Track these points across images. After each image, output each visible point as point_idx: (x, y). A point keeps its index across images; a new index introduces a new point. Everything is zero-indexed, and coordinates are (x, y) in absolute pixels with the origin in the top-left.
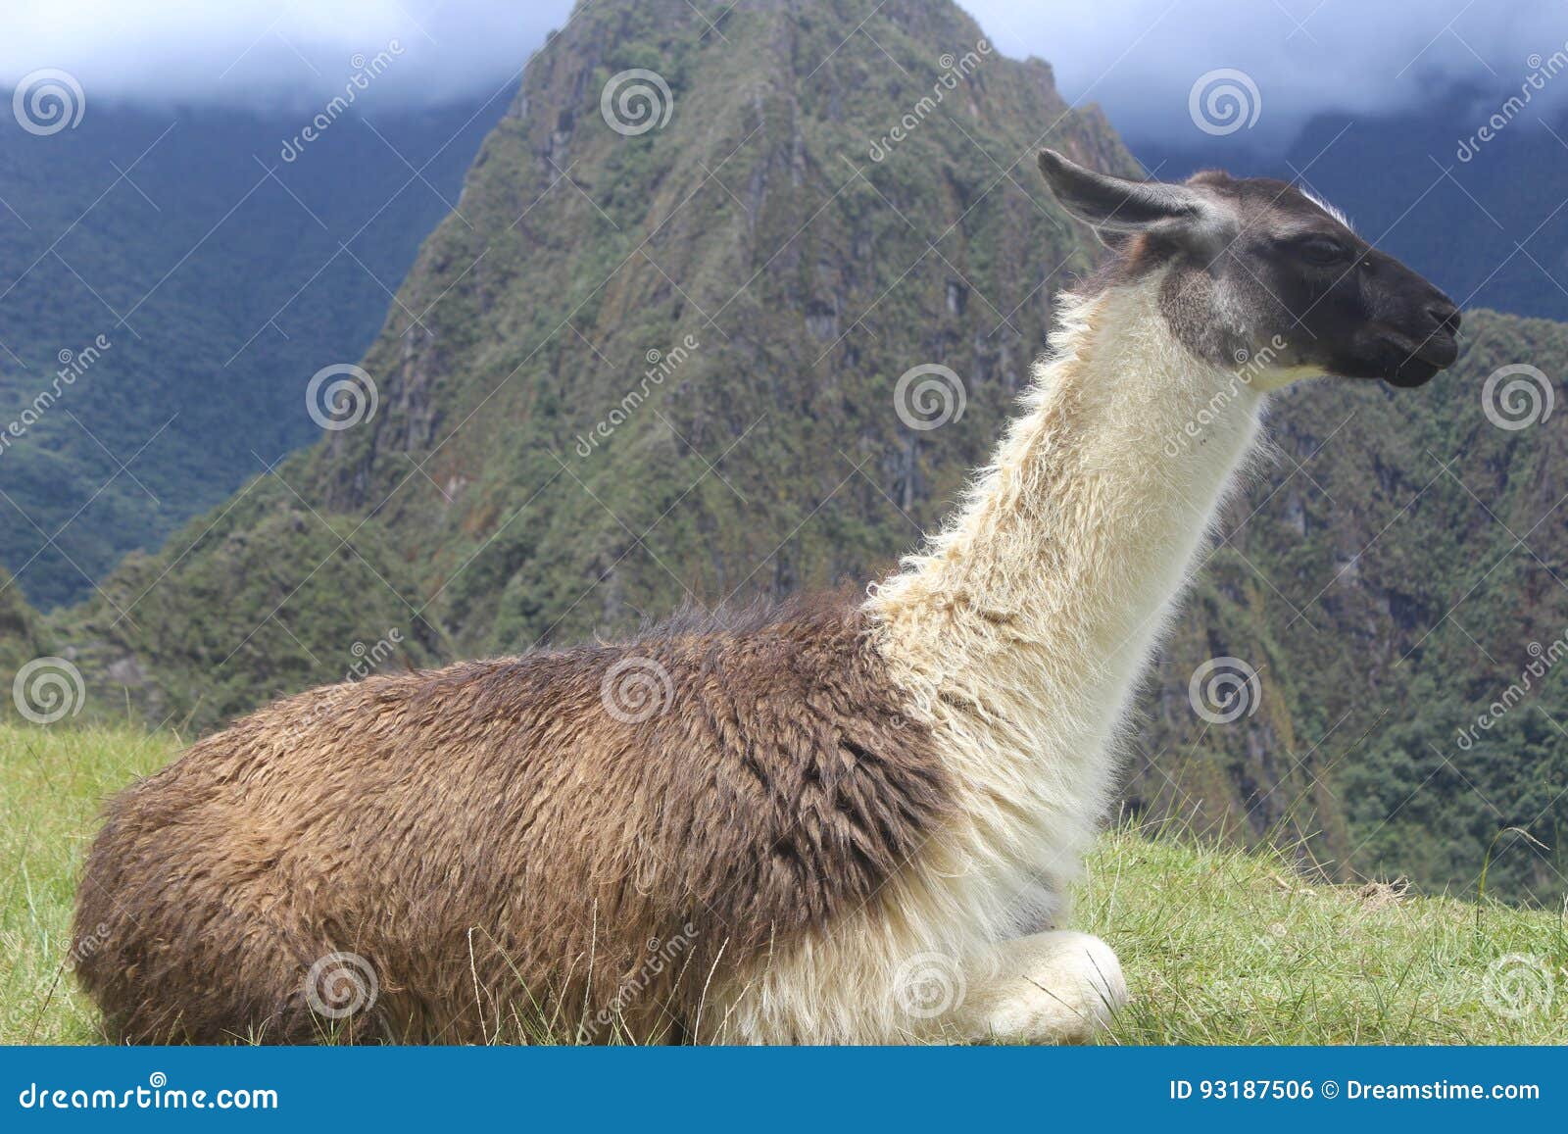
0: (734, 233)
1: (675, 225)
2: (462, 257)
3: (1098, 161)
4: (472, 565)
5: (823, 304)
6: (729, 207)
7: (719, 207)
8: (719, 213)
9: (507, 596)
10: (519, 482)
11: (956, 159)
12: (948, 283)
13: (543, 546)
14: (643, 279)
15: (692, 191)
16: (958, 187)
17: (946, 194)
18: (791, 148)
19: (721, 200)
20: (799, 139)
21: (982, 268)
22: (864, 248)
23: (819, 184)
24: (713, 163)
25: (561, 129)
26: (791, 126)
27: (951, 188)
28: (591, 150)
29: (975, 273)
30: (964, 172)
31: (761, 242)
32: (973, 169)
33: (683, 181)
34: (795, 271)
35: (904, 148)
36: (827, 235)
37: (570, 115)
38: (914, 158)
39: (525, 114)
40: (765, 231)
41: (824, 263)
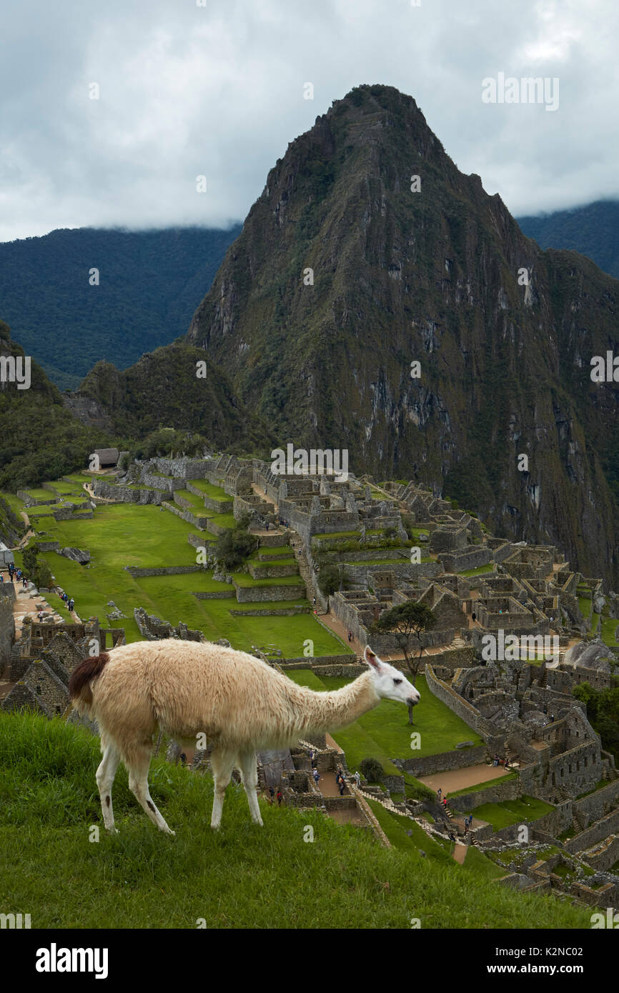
0: (358, 235)
1: (332, 233)
2: (244, 254)
3: (500, 216)
4: (251, 377)
5: (395, 265)
6: (356, 224)
7: (351, 224)
8: (351, 227)
9: (266, 388)
10: (269, 344)
11: (447, 209)
12: (445, 259)
13: (279, 367)
14: (319, 256)
15: (339, 218)
16: (448, 220)
17: (444, 222)
18: (380, 200)
19: (351, 222)
20: (384, 196)
21: (459, 253)
22: (411, 243)
23: (393, 215)
24: (348, 206)
25: (283, 199)
26: (380, 191)
27: (445, 220)
28: (296, 207)
29: (456, 255)
30: (450, 214)
31: (369, 239)
32: (454, 213)
33: (335, 215)
34: (383, 251)
35: (426, 203)
36: (396, 237)
37: (286, 194)
38: (430, 207)
39: (268, 195)
40: (370, 234)
41: (395, 248)
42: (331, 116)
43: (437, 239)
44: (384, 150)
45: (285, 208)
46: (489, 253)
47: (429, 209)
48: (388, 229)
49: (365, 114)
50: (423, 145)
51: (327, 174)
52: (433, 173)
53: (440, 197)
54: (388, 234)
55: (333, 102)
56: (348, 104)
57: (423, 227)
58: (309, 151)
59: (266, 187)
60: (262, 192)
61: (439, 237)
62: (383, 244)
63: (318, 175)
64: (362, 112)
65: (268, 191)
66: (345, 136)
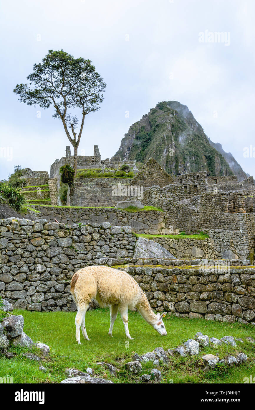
11: (205, 152)
16: (206, 157)
17: (204, 158)
18: (172, 144)
19: (158, 154)
20: (173, 143)
21: (212, 171)
22: (188, 165)
23: (178, 151)
24: (156, 148)
25: (128, 151)
26: (172, 141)
27: (205, 157)
28: (133, 154)
29: (211, 172)
30: (207, 154)
31: (167, 162)
32: (208, 154)
33: (151, 152)
34: (174, 168)
35: (194, 149)
36: (180, 161)
37: (129, 148)
38: (197, 150)
39: (121, 150)
40: (168, 160)
41: (180, 166)
42: (149, 115)
43: (201, 165)
44: (173, 125)
45: (129, 154)
46: (227, 172)
47: (196, 151)
48: (176, 157)
49: (164, 112)
50: (192, 126)
51: (147, 138)
52: (198, 137)
53: (202, 147)
54: (176, 160)
55: (150, 110)
56: (157, 109)
57: (193, 159)
58: (140, 129)
59: (120, 147)
60: (118, 149)
61: (202, 163)
62: (174, 164)
63: (144, 139)
64: (163, 112)
65: (121, 148)
66: (156, 122)
